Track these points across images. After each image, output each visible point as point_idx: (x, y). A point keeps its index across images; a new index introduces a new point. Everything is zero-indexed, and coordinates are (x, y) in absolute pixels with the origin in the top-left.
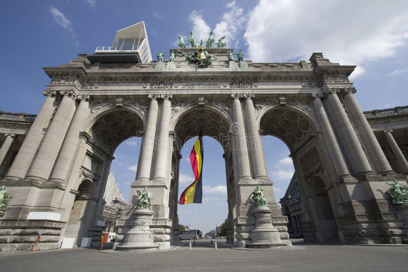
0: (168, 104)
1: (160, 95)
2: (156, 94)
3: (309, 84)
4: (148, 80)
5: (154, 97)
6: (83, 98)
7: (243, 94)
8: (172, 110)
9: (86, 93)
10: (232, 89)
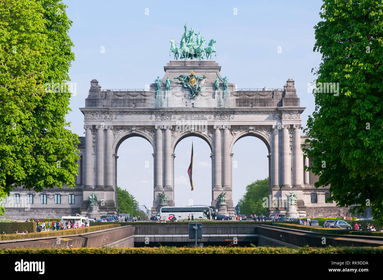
0: (169, 133)
1: (164, 126)
2: (160, 125)
3: (273, 116)
4: (153, 113)
5: (159, 128)
6: (109, 128)
7: (222, 126)
8: (172, 136)
9: (110, 124)
10: (215, 122)
